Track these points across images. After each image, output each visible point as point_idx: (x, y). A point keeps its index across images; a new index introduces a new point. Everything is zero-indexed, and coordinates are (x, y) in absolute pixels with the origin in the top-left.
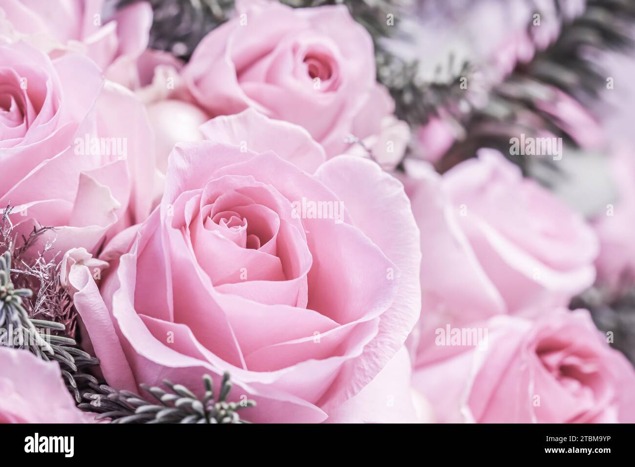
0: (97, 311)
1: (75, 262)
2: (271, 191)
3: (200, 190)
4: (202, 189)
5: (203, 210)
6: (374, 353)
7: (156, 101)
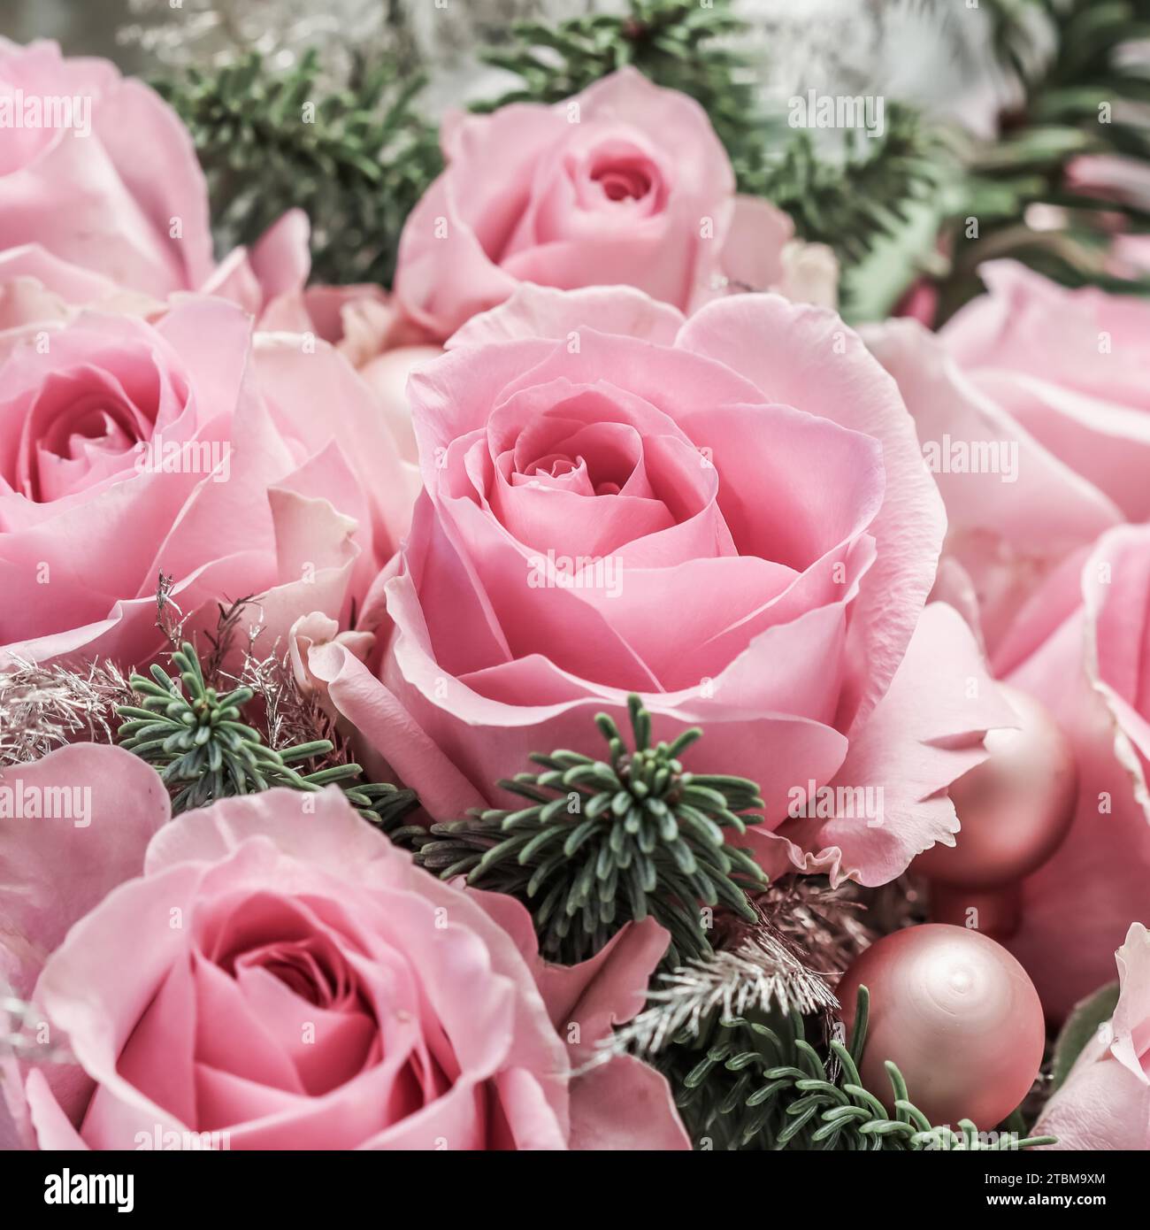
0: (379, 704)
1: (312, 642)
2: (605, 392)
3: (480, 431)
4: (484, 429)
5: (499, 461)
6: (892, 613)
7: (362, 361)
